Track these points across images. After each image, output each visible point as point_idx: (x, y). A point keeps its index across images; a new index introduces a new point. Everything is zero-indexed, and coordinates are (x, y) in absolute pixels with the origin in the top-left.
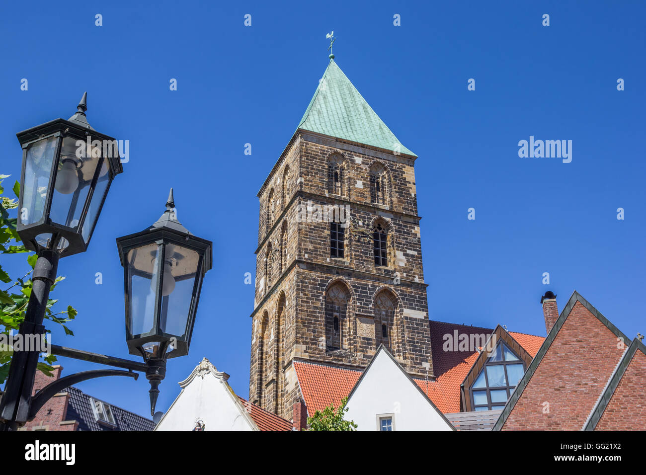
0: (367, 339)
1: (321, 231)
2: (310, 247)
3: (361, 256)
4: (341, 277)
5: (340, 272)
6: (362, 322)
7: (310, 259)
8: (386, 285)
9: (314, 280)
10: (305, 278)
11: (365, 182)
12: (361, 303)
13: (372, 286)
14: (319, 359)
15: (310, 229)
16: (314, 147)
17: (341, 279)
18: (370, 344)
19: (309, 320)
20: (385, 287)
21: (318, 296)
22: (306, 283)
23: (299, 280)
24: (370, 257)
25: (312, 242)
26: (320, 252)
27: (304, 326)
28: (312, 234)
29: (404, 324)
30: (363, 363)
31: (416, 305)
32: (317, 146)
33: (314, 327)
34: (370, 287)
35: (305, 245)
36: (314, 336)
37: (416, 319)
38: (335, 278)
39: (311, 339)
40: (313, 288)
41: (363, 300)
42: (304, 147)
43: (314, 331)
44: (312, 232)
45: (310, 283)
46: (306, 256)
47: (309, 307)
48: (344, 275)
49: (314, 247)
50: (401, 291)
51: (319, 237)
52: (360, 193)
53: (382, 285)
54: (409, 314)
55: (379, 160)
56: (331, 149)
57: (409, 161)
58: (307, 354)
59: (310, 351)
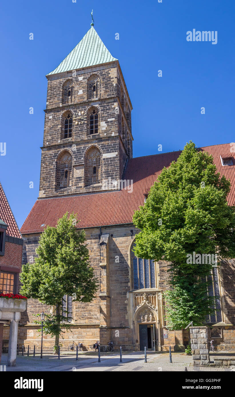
0: (79, 178)
1: (56, 127)
2: (50, 138)
3: (79, 133)
4: (66, 148)
5: (65, 146)
6: (77, 169)
7: (49, 145)
8: (92, 144)
9: (51, 154)
10: (46, 155)
11: (84, 89)
12: (76, 159)
13: (83, 147)
14: (51, 196)
15: (50, 128)
16: (55, 82)
17: (66, 150)
18: (80, 180)
19: (47, 176)
20: (92, 145)
21: (52, 163)
22: (46, 158)
23: (42, 157)
24: (84, 132)
25: (50, 135)
26: (55, 139)
27: (44, 181)
28: (51, 131)
29: (102, 163)
30: (75, 192)
31: (111, 150)
32: (57, 81)
33: (49, 180)
34: (82, 148)
35: (47, 138)
36: (49, 184)
37: (110, 158)
38: (62, 150)
39: (47, 186)
40: (50, 159)
41: (78, 157)
42: (49, 85)
43: (49, 182)
44: (51, 130)
45: (48, 157)
46: (47, 143)
47: (47, 170)
48: (67, 147)
49: (52, 137)
50: (102, 144)
51: (55, 131)
52: (80, 97)
53: (90, 145)
54: (106, 156)
55: (94, 73)
56: (65, 79)
57: (113, 65)
58: (45, 195)
59: (46, 193)
